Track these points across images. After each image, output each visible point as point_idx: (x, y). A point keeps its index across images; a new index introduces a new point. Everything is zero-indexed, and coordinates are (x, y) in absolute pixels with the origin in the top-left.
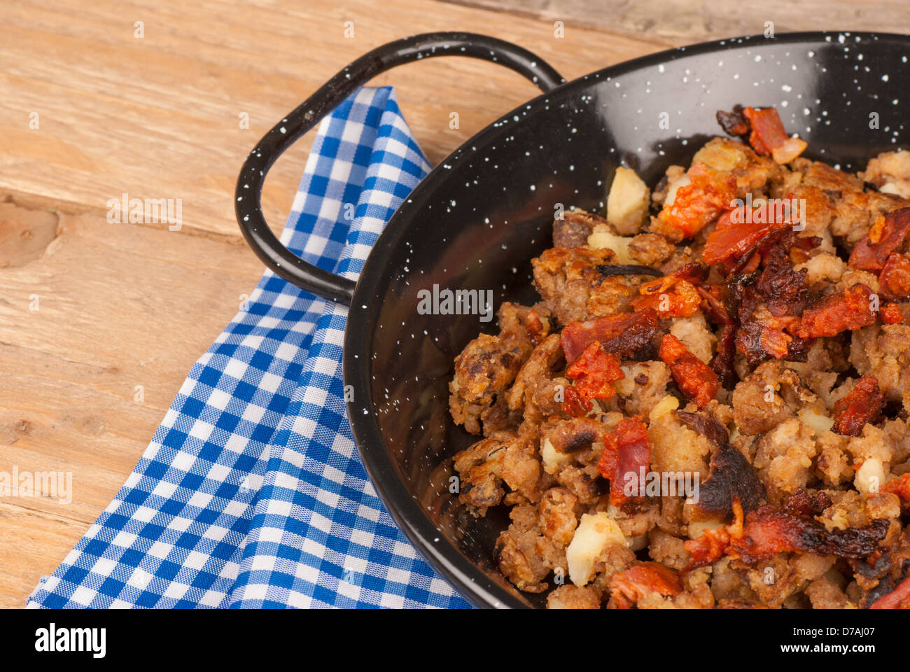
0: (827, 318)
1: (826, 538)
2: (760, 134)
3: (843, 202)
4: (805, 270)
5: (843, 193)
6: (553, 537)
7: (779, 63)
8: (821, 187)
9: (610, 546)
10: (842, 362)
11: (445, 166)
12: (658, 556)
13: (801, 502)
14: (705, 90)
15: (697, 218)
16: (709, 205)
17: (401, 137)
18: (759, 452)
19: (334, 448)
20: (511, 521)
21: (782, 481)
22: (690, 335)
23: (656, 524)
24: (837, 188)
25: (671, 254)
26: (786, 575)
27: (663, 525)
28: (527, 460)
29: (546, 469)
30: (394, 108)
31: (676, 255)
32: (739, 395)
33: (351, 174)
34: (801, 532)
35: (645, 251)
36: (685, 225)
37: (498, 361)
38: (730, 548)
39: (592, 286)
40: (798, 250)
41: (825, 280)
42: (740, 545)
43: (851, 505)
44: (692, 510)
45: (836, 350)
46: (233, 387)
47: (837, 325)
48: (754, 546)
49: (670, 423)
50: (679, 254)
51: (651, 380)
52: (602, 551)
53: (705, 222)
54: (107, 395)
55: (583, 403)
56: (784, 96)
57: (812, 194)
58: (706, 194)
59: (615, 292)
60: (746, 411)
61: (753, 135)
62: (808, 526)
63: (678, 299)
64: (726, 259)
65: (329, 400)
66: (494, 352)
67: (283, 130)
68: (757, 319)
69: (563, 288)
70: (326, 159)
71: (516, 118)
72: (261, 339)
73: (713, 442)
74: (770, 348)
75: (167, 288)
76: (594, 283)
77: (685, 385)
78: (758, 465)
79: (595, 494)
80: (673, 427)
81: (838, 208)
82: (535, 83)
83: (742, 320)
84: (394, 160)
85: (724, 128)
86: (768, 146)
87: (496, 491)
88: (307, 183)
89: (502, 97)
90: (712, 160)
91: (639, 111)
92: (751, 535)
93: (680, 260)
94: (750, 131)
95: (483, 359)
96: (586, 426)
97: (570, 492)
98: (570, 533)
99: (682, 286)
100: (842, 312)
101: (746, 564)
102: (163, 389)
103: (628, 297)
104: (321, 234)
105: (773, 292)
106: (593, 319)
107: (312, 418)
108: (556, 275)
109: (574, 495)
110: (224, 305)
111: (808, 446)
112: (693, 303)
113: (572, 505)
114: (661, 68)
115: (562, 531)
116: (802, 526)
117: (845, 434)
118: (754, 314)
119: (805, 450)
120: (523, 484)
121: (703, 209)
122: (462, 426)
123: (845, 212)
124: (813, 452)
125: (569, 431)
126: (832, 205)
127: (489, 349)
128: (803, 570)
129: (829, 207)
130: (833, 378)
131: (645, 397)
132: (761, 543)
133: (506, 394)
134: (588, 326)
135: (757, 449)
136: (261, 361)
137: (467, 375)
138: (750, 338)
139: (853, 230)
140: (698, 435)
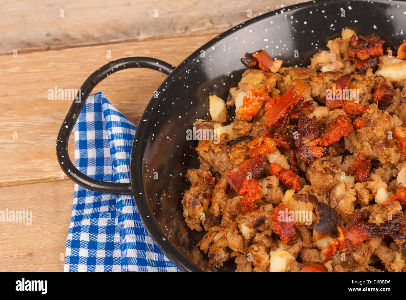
0: (334, 134)
1: (379, 229)
2: (263, 63)
3: (313, 82)
4: (314, 117)
5: (311, 78)
6: (261, 266)
7: (259, 30)
8: (301, 78)
9: (289, 262)
10: (341, 150)
11: (144, 120)
12: (307, 259)
13: (358, 217)
14: (233, 52)
15: (256, 108)
16: (259, 101)
17: (115, 113)
18: (331, 201)
19: (147, 258)
20: (237, 264)
21: (346, 210)
22: (277, 160)
23: (302, 246)
24: (308, 77)
25: (251, 127)
26: (367, 250)
27: (305, 245)
28: (237, 237)
29: (246, 238)
30: (106, 101)
31: (254, 127)
32: (313, 180)
33: (96, 135)
34: (369, 230)
35: (241, 129)
36: (251, 113)
37: (202, 197)
38: (341, 246)
39: (228, 152)
40: (306, 109)
41: (322, 118)
42: (345, 244)
43: (380, 211)
44: (317, 235)
45: (337, 146)
46: (87, 245)
47: (339, 136)
48: (351, 242)
49: (293, 201)
50: (255, 126)
51: (273, 185)
52: (287, 265)
53: (259, 109)
54: (32, 266)
55: (251, 204)
56: (266, 44)
57: (300, 83)
58: (256, 97)
59: (239, 151)
60: (319, 185)
61: (260, 64)
62: (370, 227)
63: (267, 146)
64: (277, 122)
65: (137, 238)
66: (199, 194)
67: (67, 127)
68: (304, 144)
69: (214, 156)
70: (83, 132)
71: (164, 90)
72: (89, 220)
73: (313, 203)
74: (315, 155)
75: (35, 210)
76: (228, 150)
77: (286, 182)
78: (333, 206)
79: (273, 242)
80: (295, 203)
81: (312, 85)
82: (160, 71)
83: (297, 146)
84: (117, 124)
85: (246, 65)
86: (268, 67)
87: (226, 254)
88: (78, 145)
89: (139, 80)
90: (251, 81)
91: (210, 69)
92: (348, 238)
93: (257, 128)
94: (258, 63)
95: (196, 199)
96: (260, 215)
97: (260, 244)
98: (268, 262)
99: (267, 140)
100: (339, 130)
101: (351, 251)
102: (56, 256)
103: (245, 152)
104: (92, 165)
105: (306, 131)
106: (236, 167)
107: (134, 248)
108: (208, 152)
109: (263, 245)
110: (63, 210)
111: (352, 192)
112: (274, 146)
113: (264, 250)
114: (213, 48)
115: (264, 262)
116: (368, 227)
117: (363, 181)
118: (302, 142)
119: (351, 194)
120: (239, 248)
121: (257, 104)
122: (195, 230)
123: (316, 86)
124: (355, 194)
125: (253, 219)
126: (309, 84)
127: (196, 193)
128: (373, 245)
129: (308, 86)
130: (341, 158)
131: (273, 193)
132: (354, 240)
133: (210, 210)
134: (236, 170)
135: (330, 200)
136: (94, 230)
137: (191, 208)
138: (304, 153)
139: (322, 93)
140: (307, 202)
